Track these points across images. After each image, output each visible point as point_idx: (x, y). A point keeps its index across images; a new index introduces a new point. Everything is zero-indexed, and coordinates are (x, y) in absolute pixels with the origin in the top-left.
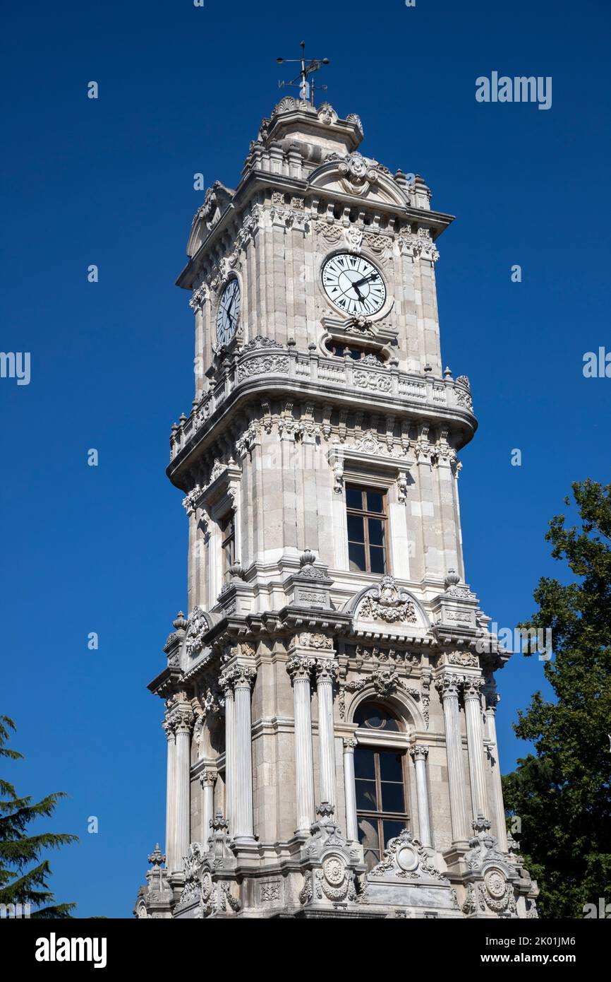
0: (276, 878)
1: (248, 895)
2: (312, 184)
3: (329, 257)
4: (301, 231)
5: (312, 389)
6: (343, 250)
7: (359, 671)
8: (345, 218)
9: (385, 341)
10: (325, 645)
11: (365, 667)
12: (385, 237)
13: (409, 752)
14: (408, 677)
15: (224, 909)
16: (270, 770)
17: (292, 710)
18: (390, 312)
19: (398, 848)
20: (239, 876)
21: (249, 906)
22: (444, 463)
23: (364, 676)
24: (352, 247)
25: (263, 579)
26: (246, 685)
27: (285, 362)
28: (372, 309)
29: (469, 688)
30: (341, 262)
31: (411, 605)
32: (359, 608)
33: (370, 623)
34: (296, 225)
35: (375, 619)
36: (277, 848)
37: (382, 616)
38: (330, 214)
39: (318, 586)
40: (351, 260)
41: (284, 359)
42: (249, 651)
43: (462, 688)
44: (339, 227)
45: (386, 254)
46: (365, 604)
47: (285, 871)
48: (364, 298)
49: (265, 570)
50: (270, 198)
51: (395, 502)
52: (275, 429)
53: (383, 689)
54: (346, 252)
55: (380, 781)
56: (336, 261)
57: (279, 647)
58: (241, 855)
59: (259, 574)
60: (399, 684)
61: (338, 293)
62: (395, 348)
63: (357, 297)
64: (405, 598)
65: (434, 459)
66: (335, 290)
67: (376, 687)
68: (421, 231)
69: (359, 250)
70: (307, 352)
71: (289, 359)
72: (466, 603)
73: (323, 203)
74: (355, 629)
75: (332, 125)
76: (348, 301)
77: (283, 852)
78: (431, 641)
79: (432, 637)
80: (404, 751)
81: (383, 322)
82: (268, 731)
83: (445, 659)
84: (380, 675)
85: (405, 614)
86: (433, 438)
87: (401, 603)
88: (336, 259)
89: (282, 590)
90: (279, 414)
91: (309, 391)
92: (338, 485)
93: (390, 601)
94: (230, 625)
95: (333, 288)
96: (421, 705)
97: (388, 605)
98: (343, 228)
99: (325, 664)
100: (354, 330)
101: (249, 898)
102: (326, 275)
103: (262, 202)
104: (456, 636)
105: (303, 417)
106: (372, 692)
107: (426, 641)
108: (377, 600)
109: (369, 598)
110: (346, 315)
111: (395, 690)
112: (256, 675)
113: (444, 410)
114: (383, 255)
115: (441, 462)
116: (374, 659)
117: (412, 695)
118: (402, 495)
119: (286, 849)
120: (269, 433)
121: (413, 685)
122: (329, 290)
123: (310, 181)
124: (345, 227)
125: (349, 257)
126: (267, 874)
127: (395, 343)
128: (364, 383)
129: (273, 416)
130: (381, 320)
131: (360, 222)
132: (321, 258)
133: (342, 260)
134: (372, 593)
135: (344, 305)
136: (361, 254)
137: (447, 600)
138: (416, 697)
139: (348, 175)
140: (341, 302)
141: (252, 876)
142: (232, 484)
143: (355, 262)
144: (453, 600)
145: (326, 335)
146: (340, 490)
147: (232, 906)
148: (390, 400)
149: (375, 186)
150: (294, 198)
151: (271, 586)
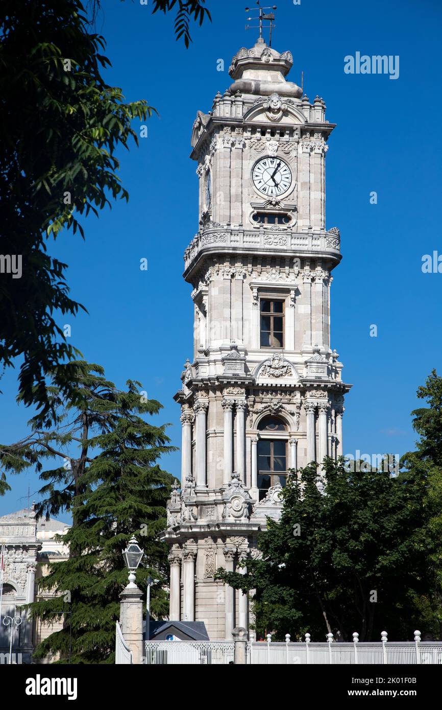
0: (213, 506)
1: (201, 513)
2: (246, 120)
3: (257, 162)
4: (241, 149)
5: (239, 250)
6: (266, 156)
7: (261, 403)
8: (268, 136)
9: (289, 210)
10: (240, 392)
11: (264, 400)
12: (293, 143)
13: (289, 441)
14: (289, 404)
15: (190, 519)
16: (213, 454)
17: (223, 426)
18: (293, 191)
19: (273, 491)
20: (197, 504)
21: (201, 518)
22: (320, 282)
23: (264, 405)
24: (271, 153)
25: (212, 357)
26: (203, 412)
27: (224, 236)
28: (282, 190)
29: (320, 409)
30: (265, 164)
31: (289, 367)
32: (260, 371)
33: (266, 378)
34: (237, 146)
35: (269, 376)
36: (215, 492)
37: (273, 375)
38: (258, 135)
39: (238, 361)
40: (271, 161)
41: (224, 235)
42: (205, 395)
43: (316, 410)
44: (264, 142)
45: (293, 154)
46: (263, 369)
47: (216, 503)
48: (278, 184)
49: (214, 351)
50: (223, 130)
51: (288, 306)
52: (220, 273)
53: (274, 411)
54: (268, 157)
55: (273, 456)
56: (261, 164)
57: (218, 393)
58: (198, 495)
59: (211, 353)
60: (283, 408)
61: (263, 183)
62: (295, 213)
63: (274, 184)
64: (286, 364)
65: (313, 280)
66: (260, 182)
67: (270, 411)
68: (316, 135)
69: (276, 154)
70: (237, 228)
71: (226, 234)
72: (322, 363)
73: (254, 129)
74: (257, 383)
75: (271, 62)
76: (268, 187)
77: (217, 494)
78: (300, 385)
79: (300, 384)
80: (286, 441)
81: (288, 198)
82: (213, 435)
83: (308, 394)
84: (272, 404)
85: (286, 373)
86: (313, 268)
87: (284, 367)
88: (261, 162)
89: (221, 363)
90: (223, 264)
91: (238, 252)
92: (255, 302)
93: (277, 366)
94: (194, 383)
95: (259, 181)
96: (295, 418)
97: (277, 369)
98: (266, 141)
99: (240, 402)
100: (269, 207)
101: (201, 515)
102: (255, 174)
103: (219, 133)
104: (312, 383)
105: (236, 265)
106: (268, 413)
107: (297, 386)
108: (270, 366)
109: (265, 366)
110: (266, 197)
111: (281, 411)
112: (208, 407)
113: (318, 252)
114: (290, 155)
115: (317, 281)
116: (270, 396)
117: (290, 413)
118: (293, 303)
119: (219, 492)
120: (218, 275)
121: (290, 408)
122: (256, 183)
123: (245, 119)
124: (268, 141)
125: (270, 160)
126: (209, 504)
127: (295, 210)
128: (270, 242)
129: (220, 266)
130: (288, 196)
131: (277, 136)
132: (253, 162)
133: (265, 163)
134: (267, 363)
135: (265, 190)
136: (277, 156)
137: (311, 362)
138: (293, 414)
139: (269, 109)
140: (263, 189)
141: (202, 505)
142: (205, 298)
143: (273, 162)
144: (315, 363)
145: (253, 212)
146: (256, 304)
147: (194, 518)
148: (285, 251)
149: (286, 113)
150: (237, 129)
151: (215, 361)
